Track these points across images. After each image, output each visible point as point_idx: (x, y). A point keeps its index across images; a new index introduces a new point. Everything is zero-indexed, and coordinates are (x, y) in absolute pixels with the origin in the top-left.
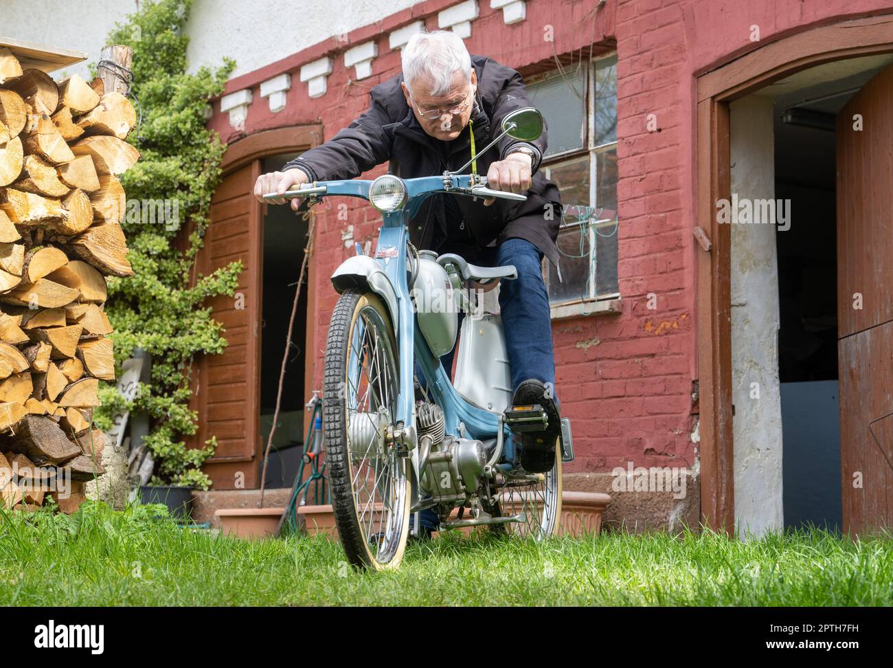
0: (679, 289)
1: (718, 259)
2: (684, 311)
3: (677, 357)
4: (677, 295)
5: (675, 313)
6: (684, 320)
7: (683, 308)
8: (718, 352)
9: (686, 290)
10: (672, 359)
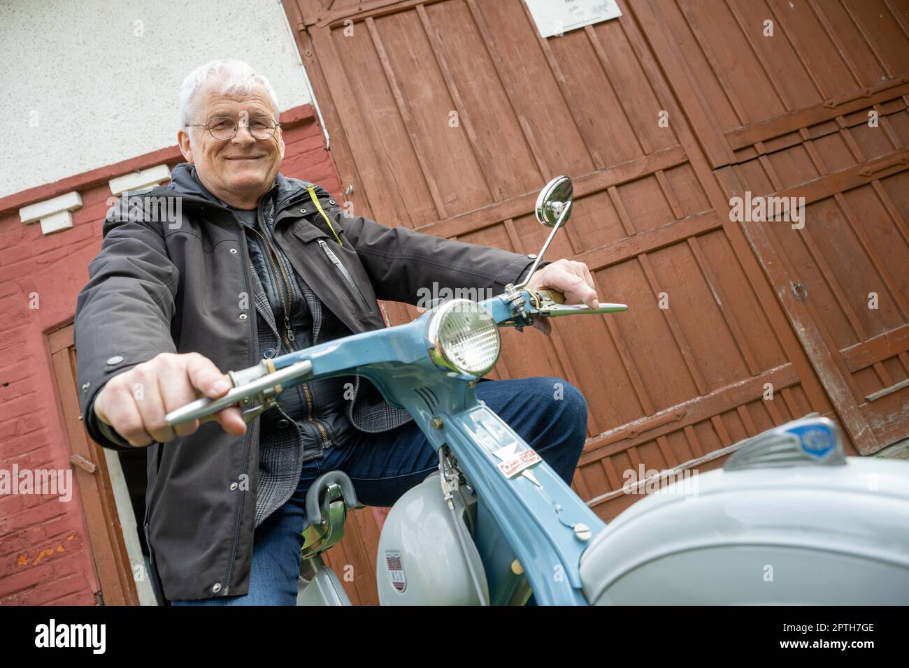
0: (59, 515)
1: (102, 478)
2: (70, 533)
3: (69, 577)
4: (58, 521)
5: (58, 538)
6: (71, 541)
7: (69, 530)
8: (120, 558)
9: (69, 514)
10: (61, 582)
